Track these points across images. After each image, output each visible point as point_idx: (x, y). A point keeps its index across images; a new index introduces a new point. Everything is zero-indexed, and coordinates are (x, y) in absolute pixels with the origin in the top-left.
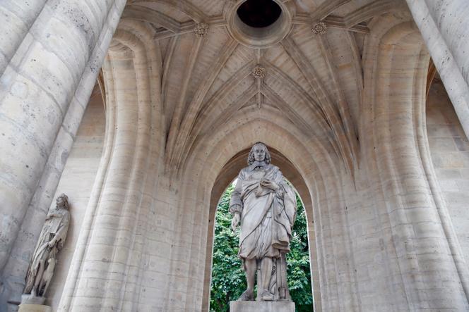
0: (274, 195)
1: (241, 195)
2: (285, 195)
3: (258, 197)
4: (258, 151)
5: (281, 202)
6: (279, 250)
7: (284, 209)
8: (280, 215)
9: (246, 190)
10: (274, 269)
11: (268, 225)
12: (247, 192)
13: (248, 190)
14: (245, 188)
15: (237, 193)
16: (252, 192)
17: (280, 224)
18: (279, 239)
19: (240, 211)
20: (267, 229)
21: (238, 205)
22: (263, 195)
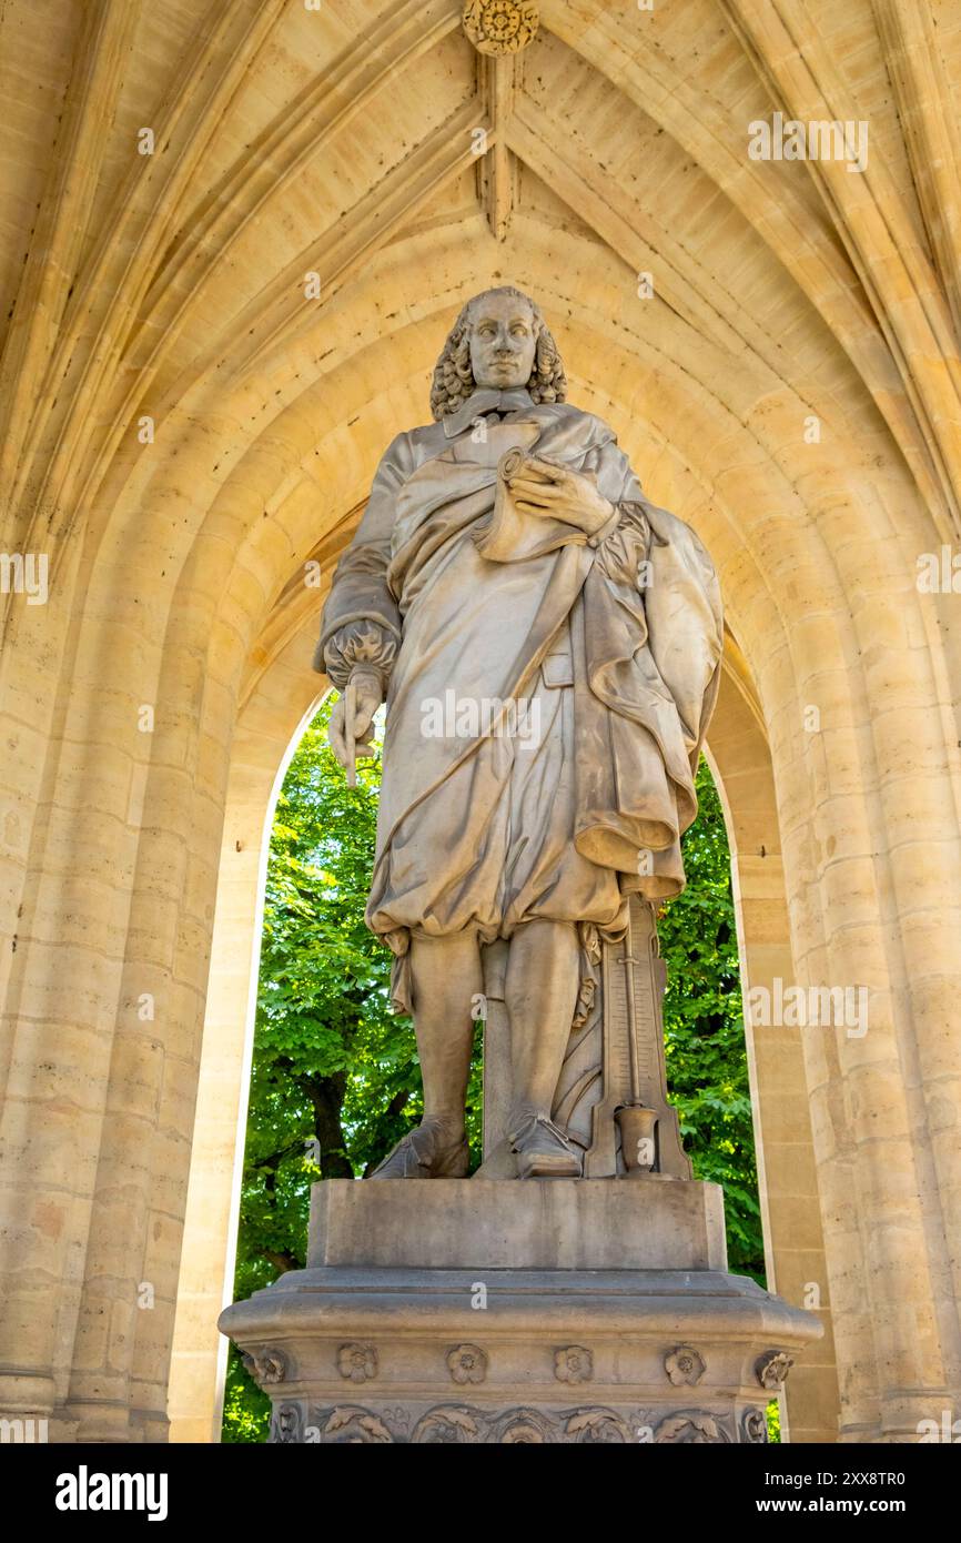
0: (588, 560)
1: (393, 568)
2: (657, 557)
3: (492, 567)
4: (493, 328)
5: (631, 601)
6: (622, 878)
7: (650, 643)
8: (623, 667)
9: (423, 530)
10: (586, 999)
11: (553, 734)
12: (424, 539)
13: (432, 531)
14: (416, 523)
15: (364, 559)
16: (457, 541)
17: (626, 722)
18: (623, 809)
19: (382, 658)
20: (542, 757)
21: (374, 622)
22: (520, 557)
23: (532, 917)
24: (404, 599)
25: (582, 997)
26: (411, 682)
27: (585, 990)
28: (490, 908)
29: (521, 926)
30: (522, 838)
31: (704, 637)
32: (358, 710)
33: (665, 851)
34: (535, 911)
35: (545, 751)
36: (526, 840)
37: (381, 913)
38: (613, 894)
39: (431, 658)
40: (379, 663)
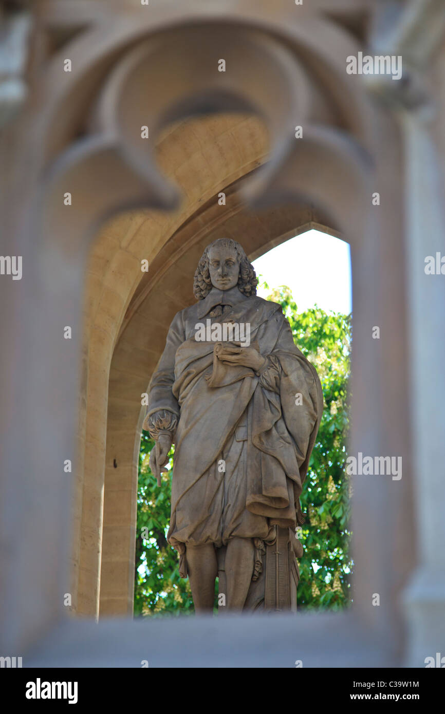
0: (255, 382)
1: (174, 386)
2: (284, 382)
3: (214, 388)
4: (218, 263)
5: (273, 398)
6: (268, 520)
7: (283, 417)
8: (268, 433)
9: (185, 373)
10: (257, 569)
11: (240, 460)
12: (186, 376)
13: (189, 374)
14: (183, 367)
15: (163, 379)
16: (200, 378)
17: (268, 456)
18: (264, 493)
19: (171, 427)
20: (236, 471)
21: (167, 411)
22: (226, 384)
23: (232, 537)
24: (180, 401)
25: (256, 568)
26: (183, 440)
27: (256, 565)
28: (215, 534)
29: (228, 541)
30: (228, 505)
31: (307, 413)
32: (161, 452)
33: (286, 508)
34: (233, 534)
35: (237, 468)
36: (229, 506)
37: (173, 538)
38: (265, 526)
39: (190, 429)
40: (170, 430)
